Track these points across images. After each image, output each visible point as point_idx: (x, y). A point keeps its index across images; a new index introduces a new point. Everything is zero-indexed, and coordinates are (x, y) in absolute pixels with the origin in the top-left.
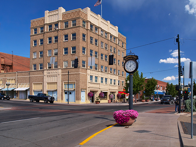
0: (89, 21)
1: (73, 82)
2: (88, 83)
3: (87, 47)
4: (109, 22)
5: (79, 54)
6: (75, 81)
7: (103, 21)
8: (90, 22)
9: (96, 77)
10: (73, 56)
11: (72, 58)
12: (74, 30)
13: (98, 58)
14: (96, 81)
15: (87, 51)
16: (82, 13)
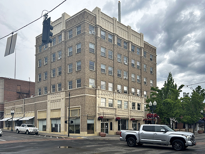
0: (98, 26)
1: (77, 107)
2: (97, 108)
3: (96, 61)
5: (85, 71)
6: (80, 106)
8: (100, 27)
11: (77, 77)
13: (114, 75)
15: (96, 66)
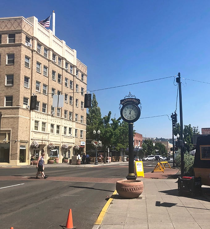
0: (35, 38)
1: (6, 130)
2: (31, 133)
3: (32, 77)
4: (64, 42)
5: (19, 87)
7: (56, 40)
8: (37, 39)
9: (44, 124)
10: (9, 90)
11: (7, 93)
12: (11, 50)
13: (48, 94)
14: (43, 129)
15: (31, 84)
16: (25, 23)
